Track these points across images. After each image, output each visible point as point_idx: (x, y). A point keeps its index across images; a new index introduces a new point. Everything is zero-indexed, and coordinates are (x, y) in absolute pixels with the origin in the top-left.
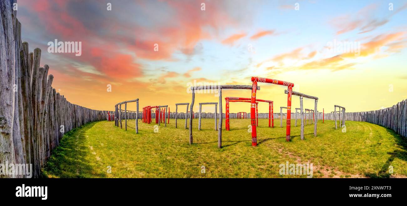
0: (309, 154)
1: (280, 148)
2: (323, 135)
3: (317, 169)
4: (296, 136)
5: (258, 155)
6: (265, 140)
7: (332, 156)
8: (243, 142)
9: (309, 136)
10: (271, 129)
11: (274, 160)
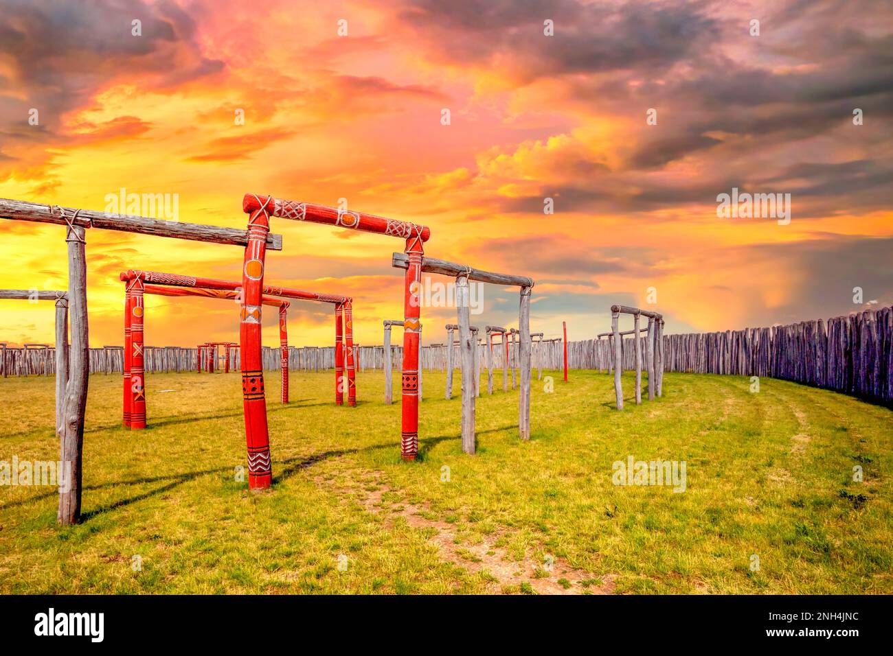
0: (493, 511)
1: (373, 490)
2: (558, 433)
3: (517, 575)
4: (445, 438)
5: (270, 525)
6: (312, 460)
7: (590, 528)
8: (207, 477)
9: (501, 436)
10: (345, 413)
11: (339, 540)
